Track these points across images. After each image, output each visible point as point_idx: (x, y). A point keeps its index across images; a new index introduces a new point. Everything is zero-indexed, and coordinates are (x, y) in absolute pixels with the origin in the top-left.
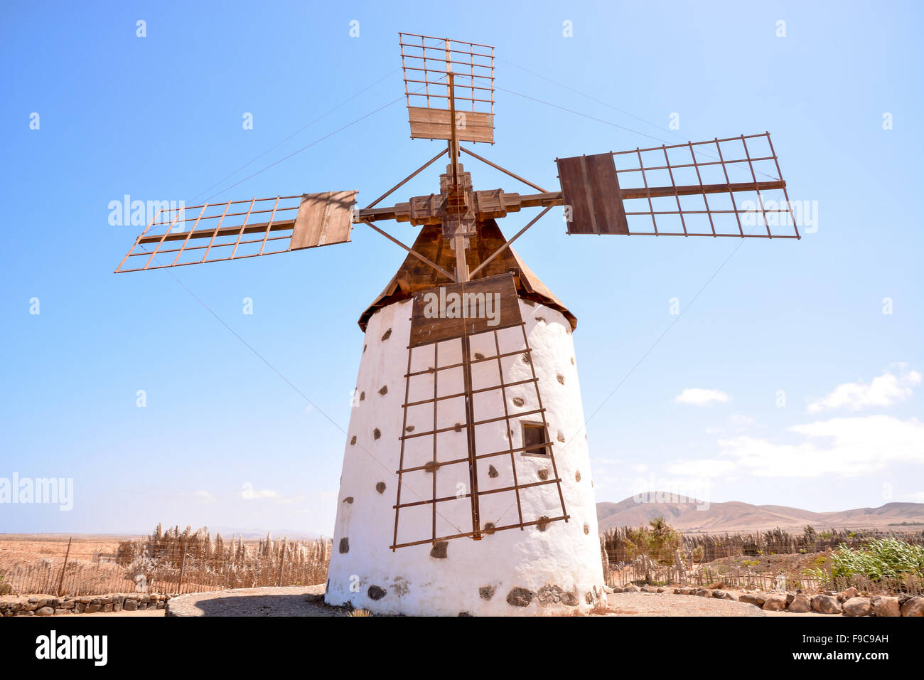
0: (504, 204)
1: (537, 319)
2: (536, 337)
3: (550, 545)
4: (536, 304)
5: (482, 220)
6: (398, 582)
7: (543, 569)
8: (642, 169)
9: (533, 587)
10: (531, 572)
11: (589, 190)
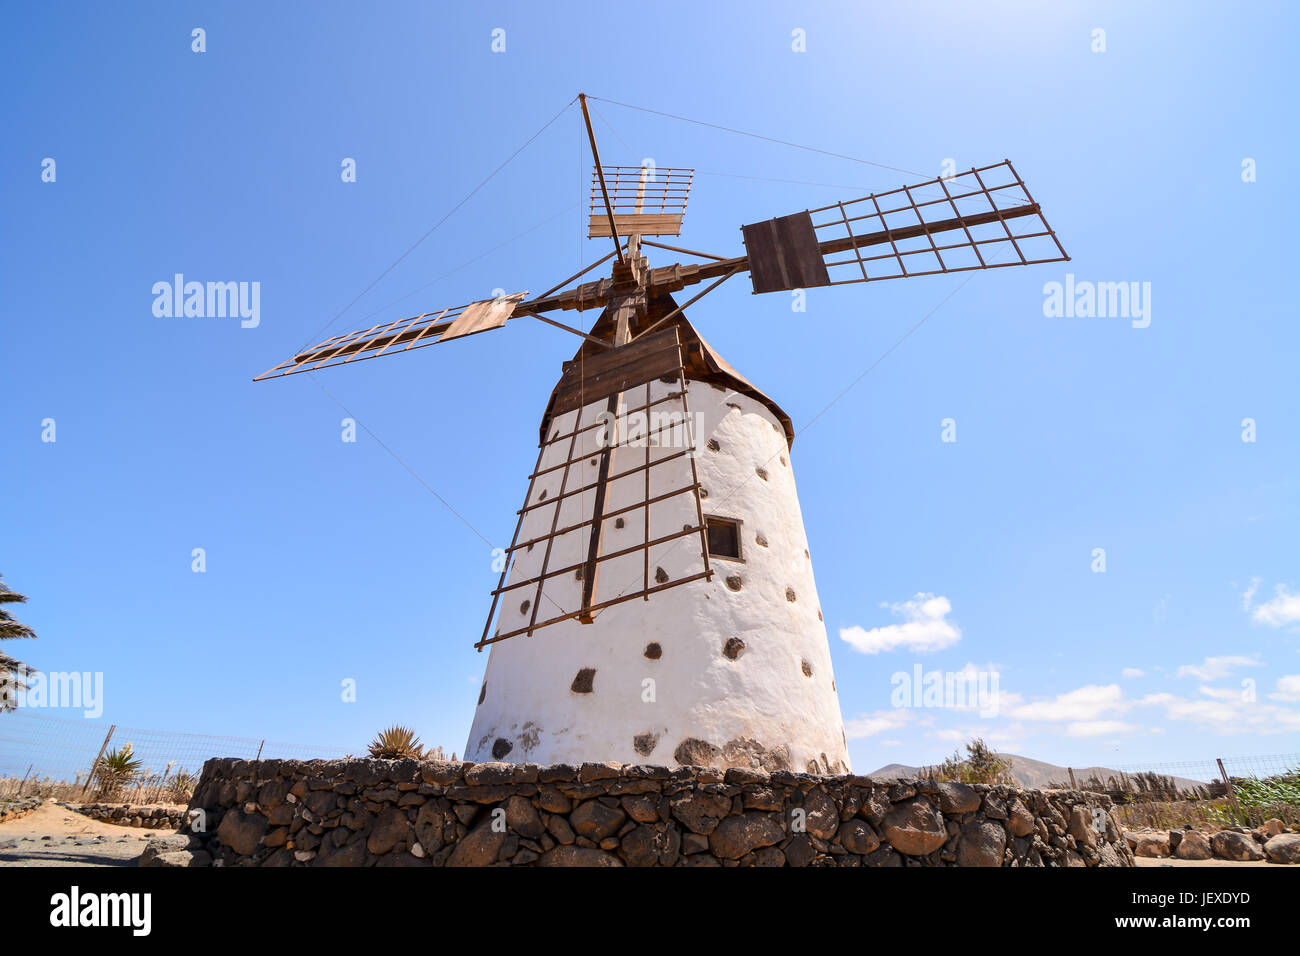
0: (678, 275)
1: (728, 405)
2: (726, 423)
3: (745, 680)
4: (727, 389)
5: (656, 296)
6: (527, 730)
7: (732, 714)
8: (845, 221)
9: (717, 739)
10: (714, 716)
11: (779, 249)
